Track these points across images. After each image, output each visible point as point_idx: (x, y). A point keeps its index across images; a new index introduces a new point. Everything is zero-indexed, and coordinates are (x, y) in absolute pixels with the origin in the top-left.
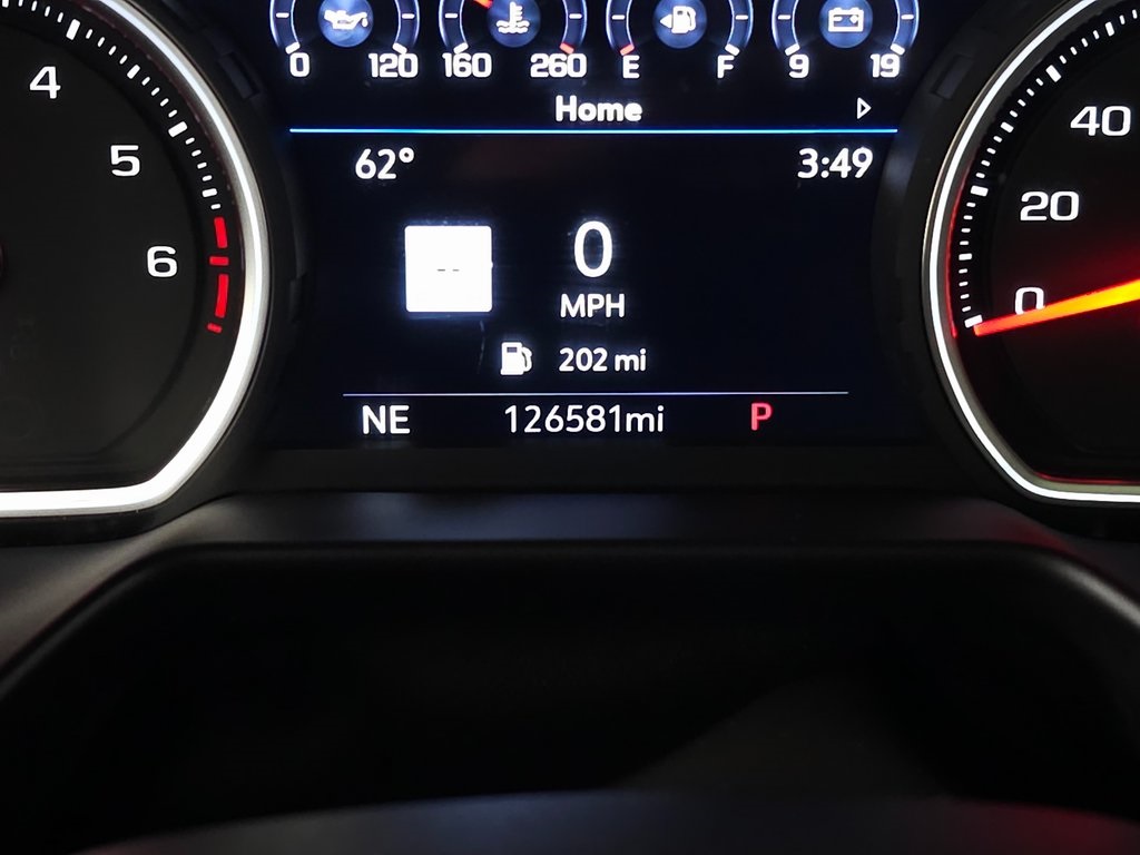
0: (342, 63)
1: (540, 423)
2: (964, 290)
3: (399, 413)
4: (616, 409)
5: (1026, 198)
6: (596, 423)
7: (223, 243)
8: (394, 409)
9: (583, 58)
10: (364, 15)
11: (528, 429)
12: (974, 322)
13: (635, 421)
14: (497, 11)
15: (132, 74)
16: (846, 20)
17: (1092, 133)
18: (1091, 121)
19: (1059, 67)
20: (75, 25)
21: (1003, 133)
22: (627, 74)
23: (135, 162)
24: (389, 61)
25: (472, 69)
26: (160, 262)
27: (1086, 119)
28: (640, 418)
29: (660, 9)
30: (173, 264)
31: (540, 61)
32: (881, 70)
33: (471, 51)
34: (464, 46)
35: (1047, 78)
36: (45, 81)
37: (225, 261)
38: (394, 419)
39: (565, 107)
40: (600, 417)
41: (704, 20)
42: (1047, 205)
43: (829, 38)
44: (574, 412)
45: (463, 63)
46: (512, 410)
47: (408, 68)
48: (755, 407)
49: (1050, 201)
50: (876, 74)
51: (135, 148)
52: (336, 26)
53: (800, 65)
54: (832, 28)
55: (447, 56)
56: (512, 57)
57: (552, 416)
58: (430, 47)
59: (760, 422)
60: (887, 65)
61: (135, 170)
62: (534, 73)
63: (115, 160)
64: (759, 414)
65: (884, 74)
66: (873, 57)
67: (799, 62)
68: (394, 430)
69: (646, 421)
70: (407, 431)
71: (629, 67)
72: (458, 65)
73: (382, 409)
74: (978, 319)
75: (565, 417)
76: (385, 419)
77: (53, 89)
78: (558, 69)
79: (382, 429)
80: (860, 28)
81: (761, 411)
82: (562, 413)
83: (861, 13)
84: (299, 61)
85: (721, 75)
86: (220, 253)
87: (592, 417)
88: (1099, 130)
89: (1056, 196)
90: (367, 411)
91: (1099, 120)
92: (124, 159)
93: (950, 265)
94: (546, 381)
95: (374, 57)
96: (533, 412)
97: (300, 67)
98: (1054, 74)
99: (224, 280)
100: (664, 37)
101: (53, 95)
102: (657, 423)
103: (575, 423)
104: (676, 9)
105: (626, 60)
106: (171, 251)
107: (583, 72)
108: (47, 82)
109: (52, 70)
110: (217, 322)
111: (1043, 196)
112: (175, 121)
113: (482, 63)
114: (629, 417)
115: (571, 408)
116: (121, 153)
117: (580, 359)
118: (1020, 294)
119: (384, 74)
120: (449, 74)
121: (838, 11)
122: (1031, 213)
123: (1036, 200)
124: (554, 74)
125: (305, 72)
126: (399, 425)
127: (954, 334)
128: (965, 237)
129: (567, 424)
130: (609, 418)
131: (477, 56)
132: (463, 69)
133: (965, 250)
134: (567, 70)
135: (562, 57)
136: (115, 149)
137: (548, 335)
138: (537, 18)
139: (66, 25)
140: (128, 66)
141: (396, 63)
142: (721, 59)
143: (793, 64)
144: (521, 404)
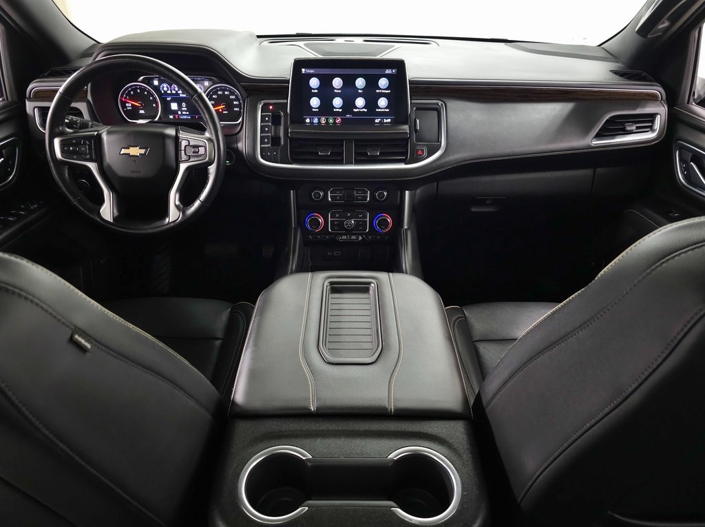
0: (165, 92)
18: (214, 96)
26: (154, 105)
39: (181, 95)
45: (174, 92)
56: (177, 92)
58: (171, 91)
92: (151, 98)
94: (182, 115)
108: (146, 93)
117: (184, 113)
137: (182, 111)
141: (169, 92)
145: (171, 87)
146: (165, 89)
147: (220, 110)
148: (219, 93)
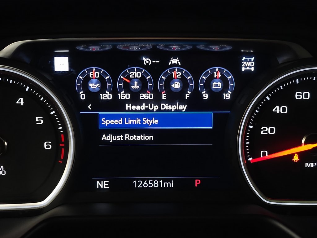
0: (93, 96)
1: (142, 185)
2: (248, 151)
3: (106, 183)
4: (161, 181)
5: (262, 128)
6: (156, 185)
7: (63, 140)
8: (105, 182)
9: (152, 95)
10: (99, 85)
11: (139, 187)
12: (250, 159)
13: (166, 184)
14: (132, 84)
15: (42, 99)
16: (217, 85)
17: (278, 112)
18: (278, 110)
19: (269, 97)
20: (28, 88)
21: (256, 113)
22: (163, 98)
23: (42, 121)
24: (105, 96)
25: (125, 97)
26: (47, 145)
27: (276, 109)
28: (167, 184)
29: (171, 83)
30: (51, 146)
31: (142, 95)
32: (226, 97)
33: (125, 93)
34: (123, 92)
35: (266, 99)
36: (20, 101)
37: (63, 145)
38: (105, 184)
40: (157, 183)
41: (182, 85)
42: (268, 130)
43: (213, 90)
44: (151, 182)
46: (135, 181)
47: (110, 97)
48: (196, 180)
49: (268, 129)
50: (224, 98)
51: (42, 117)
52: (92, 87)
53: (206, 96)
54: (213, 87)
55: (119, 94)
57: (145, 183)
58: (115, 93)
59: (198, 185)
60: (227, 96)
61: (42, 123)
62: (140, 98)
63: (37, 120)
64: (197, 182)
65: (226, 98)
66: (224, 94)
67: (205, 95)
68: (105, 187)
69: (169, 184)
70: (108, 187)
71: (164, 97)
72: (122, 96)
73: (102, 182)
74: (251, 159)
75: (148, 184)
76: (103, 185)
77: (22, 103)
78: (146, 97)
79: (102, 187)
80: (220, 87)
81: (198, 182)
82: (148, 182)
83: (220, 84)
84: (83, 96)
85: (186, 98)
86: (62, 143)
87: (155, 183)
88: (280, 112)
89: (270, 128)
90: (98, 182)
91: (280, 110)
93: (244, 145)
95: (101, 95)
96: (140, 182)
97: (83, 97)
98: (268, 98)
99: (63, 149)
100: (172, 89)
101: (22, 105)
102: (172, 185)
103: (151, 185)
104: (175, 83)
105: (163, 95)
106: (50, 143)
107: (152, 98)
109: (22, 99)
110: (61, 160)
111: (267, 128)
112: (52, 111)
113: (128, 96)
114: (164, 183)
115: (150, 181)
116: (38, 119)
118: (262, 152)
119: (103, 99)
120: (119, 98)
121: (215, 83)
122: (263, 132)
123: (265, 129)
124: (145, 98)
125: (84, 98)
126: (106, 186)
127: (246, 162)
128: (247, 138)
129: (149, 185)
130: (160, 184)
131: (126, 94)
132: (123, 97)
133: (248, 141)
134: (149, 97)
135: (148, 94)
136: (37, 118)
138: (141, 85)
139: (26, 88)
140: (41, 97)
141: (107, 96)
142: (186, 95)
143: (204, 96)
144: (137, 180)
145: (115, 78)
146: (94, 86)
147: (296, 158)
148: (300, 96)
